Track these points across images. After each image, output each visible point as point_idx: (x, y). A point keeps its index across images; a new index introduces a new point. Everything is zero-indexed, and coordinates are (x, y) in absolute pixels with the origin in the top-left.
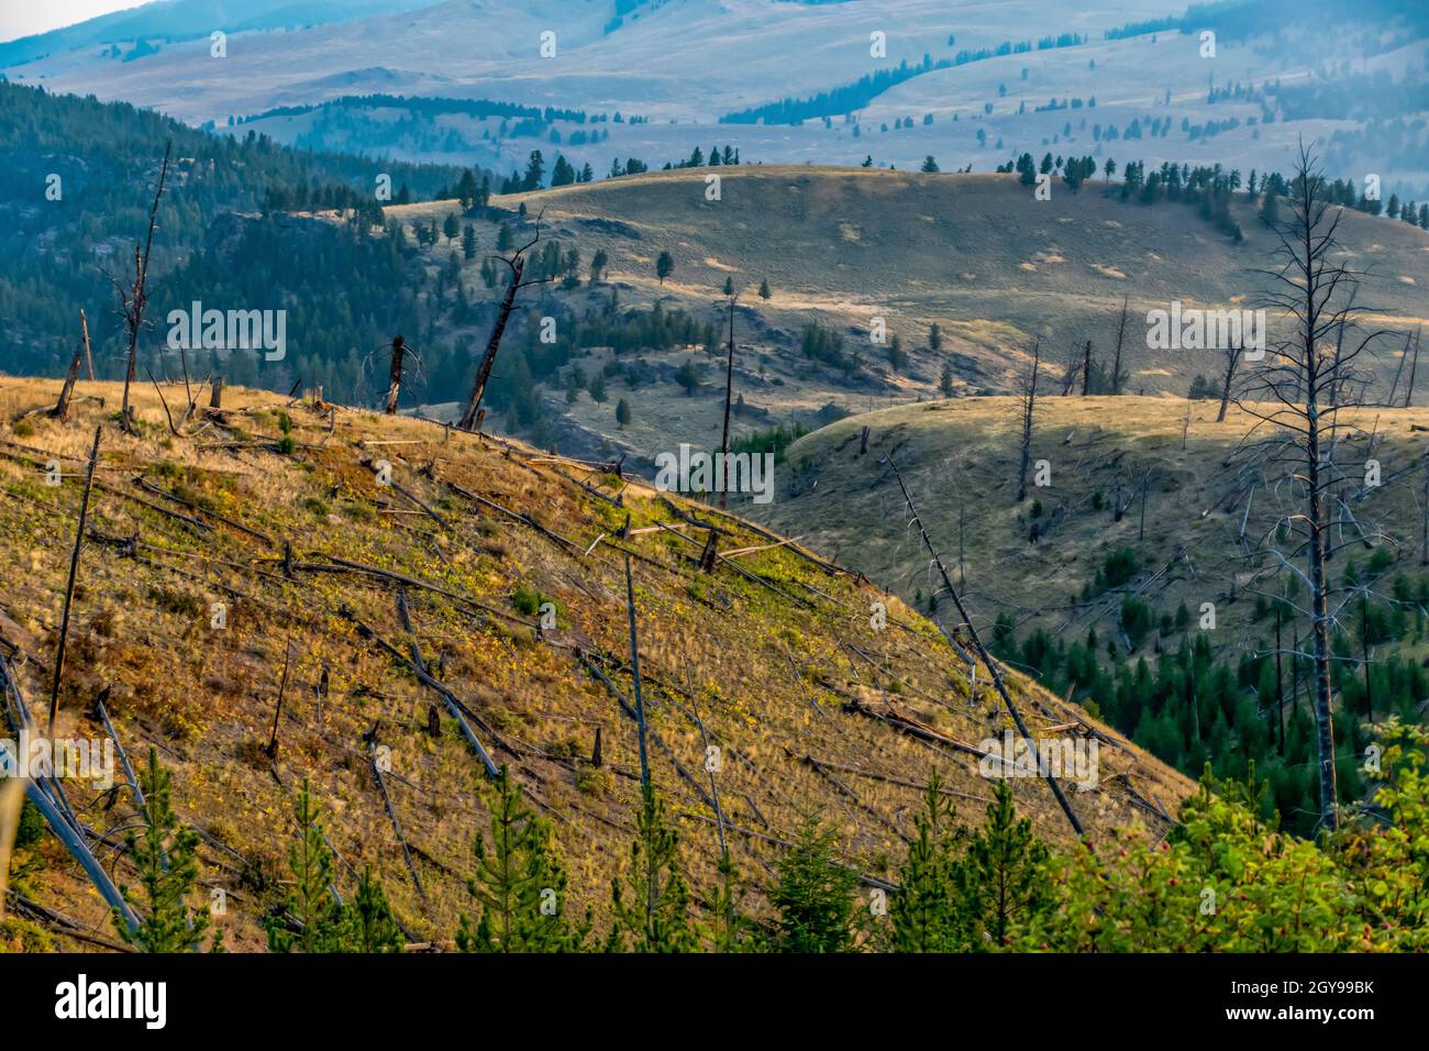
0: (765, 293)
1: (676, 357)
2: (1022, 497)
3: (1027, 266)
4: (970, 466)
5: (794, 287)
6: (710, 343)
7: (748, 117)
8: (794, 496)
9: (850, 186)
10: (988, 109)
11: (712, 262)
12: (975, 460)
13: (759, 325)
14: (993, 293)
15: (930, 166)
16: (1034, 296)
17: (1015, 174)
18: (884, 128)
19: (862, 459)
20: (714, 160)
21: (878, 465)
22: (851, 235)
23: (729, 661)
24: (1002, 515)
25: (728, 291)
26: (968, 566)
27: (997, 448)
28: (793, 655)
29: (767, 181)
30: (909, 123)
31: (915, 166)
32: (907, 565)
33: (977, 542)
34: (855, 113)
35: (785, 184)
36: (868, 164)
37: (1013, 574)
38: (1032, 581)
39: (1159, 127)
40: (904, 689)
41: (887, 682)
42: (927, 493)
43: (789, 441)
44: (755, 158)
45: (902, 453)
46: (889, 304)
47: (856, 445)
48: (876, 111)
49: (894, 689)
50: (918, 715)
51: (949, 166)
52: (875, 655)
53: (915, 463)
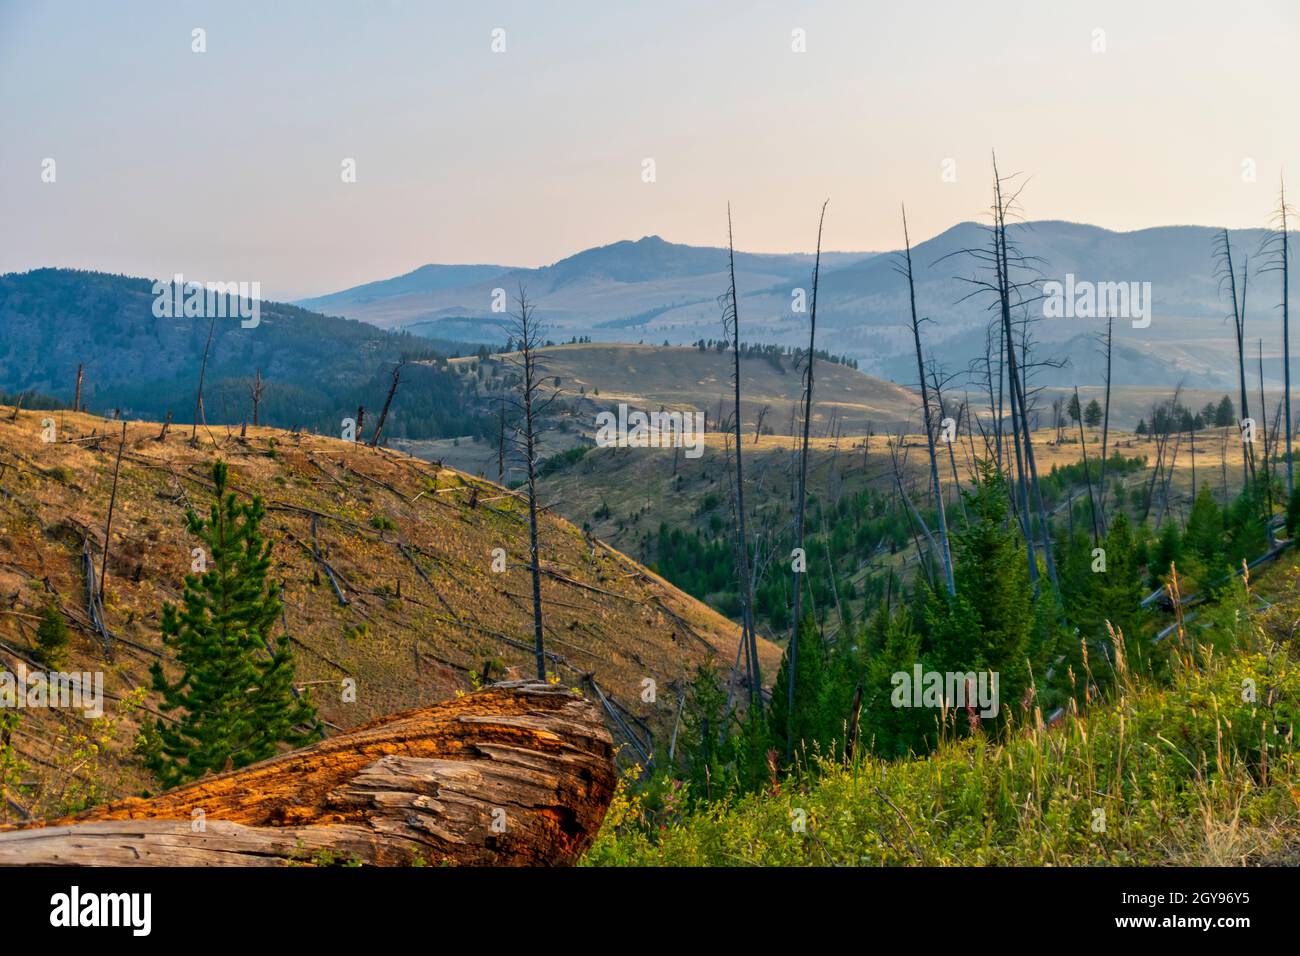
0: (596, 393)
1: (558, 418)
2: (675, 473)
3: (702, 383)
4: (656, 461)
5: (610, 390)
6: (573, 412)
7: (604, 325)
8: (585, 473)
9: (633, 352)
10: (697, 323)
11: (577, 381)
12: (658, 459)
13: (594, 405)
14: (687, 393)
15: (666, 344)
16: (702, 394)
17: (698, 347)
18: (656, 330)
19: (614, 459)
20: (581, 340)
21: (619, 461)
22: (633, 370)
23: (475, 548)
24: (666, 481)
25: (582, 392)
26: (651, 502)
27: (666, 454)
28: (507, 545)
29: (600, 349)
30: (666, 328)
31: (660, 344)
32: (628, 502)
33: (656, 492)
34: (645, 324)
35: (608, 350)
36: (641, 343)
37: (670, 505)
38: (677, 508)
39: (762, 331)
40: (559, 559)
41: (551, 557)
42: (638, 472)
43: (586, 451)
44: (597, 341)
45: (629, 456)
46: (646, 397)
47: (612, 452)
48: (654, 324)
49: (554, 560)
50: (563, 571)
51: (673, 344)
52: (547, 545)
53: (634, 460)
